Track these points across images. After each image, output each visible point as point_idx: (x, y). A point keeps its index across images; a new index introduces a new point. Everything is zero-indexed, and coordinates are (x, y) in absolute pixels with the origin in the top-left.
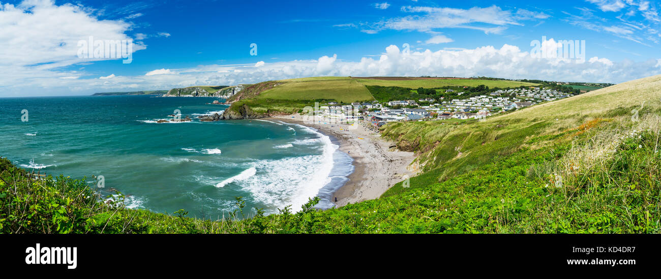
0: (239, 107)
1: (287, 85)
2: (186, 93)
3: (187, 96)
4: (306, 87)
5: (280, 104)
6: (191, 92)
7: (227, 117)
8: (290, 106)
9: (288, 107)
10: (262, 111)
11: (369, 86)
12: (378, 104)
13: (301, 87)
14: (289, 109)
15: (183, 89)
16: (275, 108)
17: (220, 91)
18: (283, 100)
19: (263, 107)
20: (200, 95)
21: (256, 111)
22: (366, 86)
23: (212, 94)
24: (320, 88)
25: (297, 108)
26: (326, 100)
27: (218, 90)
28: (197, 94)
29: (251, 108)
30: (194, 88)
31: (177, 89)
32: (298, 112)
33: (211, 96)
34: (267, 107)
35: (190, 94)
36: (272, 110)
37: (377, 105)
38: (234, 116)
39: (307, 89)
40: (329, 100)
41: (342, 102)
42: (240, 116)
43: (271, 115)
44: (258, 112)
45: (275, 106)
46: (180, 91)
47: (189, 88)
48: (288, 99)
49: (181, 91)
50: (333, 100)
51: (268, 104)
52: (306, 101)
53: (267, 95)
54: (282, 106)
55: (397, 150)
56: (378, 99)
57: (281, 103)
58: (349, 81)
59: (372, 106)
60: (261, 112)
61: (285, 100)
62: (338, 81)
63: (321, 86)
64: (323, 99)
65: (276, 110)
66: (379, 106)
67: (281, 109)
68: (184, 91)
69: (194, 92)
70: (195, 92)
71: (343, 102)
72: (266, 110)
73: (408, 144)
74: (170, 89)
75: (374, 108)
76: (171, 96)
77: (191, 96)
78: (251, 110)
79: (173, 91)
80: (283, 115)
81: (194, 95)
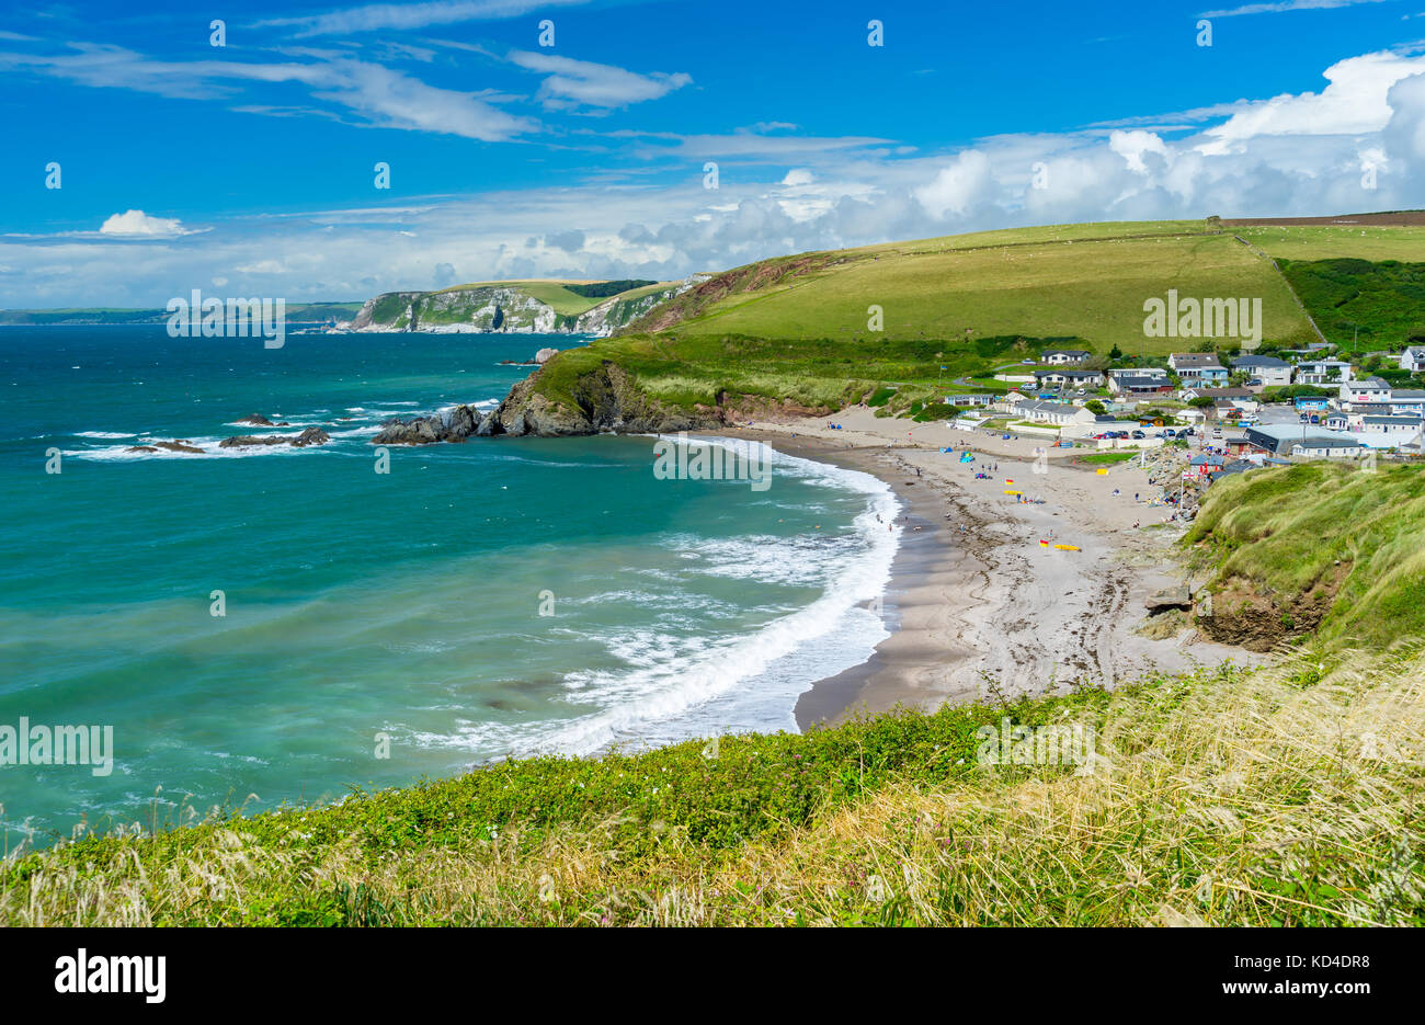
0: (581, 375)
1: (858, 267)
2: (449, 315)
3: (453, 328)
4: (947, 275)
5: (788, 362)
6: (471, 310)
7: (513, 423)
8: (833, 374)
9: (825, 374)
10: (690, 394)
11: (1300, 264)
12: (1332, 361)
13: (917, 278)
14: (824, 388)
15: (432, 297)
16: (757, 382)
17: (608, 304)
18: (807, 343)
19: (698, 375)
20: (515, 325)
21: (658, 396)
22: (1281, 264)
23: (570, 321)
24: (1014, 283)
25: (866, 384)
26: (1034, 343)
27: (598, 301)
28: (499, 320)
29: (640, 380)
30: (484, 293)
31: (407, 298)
32: (871, 403)
33: (564, 329)
34: (720, 375)
35: (466, 318)
36: (740, 394)
37: (1320, 369)
38: (546, 422)
39: (945, 287)
40: (1049, 340)
41: (1115, 354)
42: (581, 423)
43: (732, 415)
44: (669, 400)
45: (759, 371)
46: (416, 306)
47: (462, 293)
48: (837, 337)
49: (420, 303)
50: (1074, 340)
51: (728, 360)
52: (925, 345)
53: (735, 315)
54: (795, 370)
55: (1186, 633)
56: (1336, 329)
57: (794, 354)
58: (1189, 242)
59: (1286, 372)
60: (684, 401)
61: (818, 343)
62: (1124, 244)
63: (1026, 269)
64: (1014, 339)
65: (758, 393)
66: (1334, 372)
67: (787, 385)
68: (438, 307)
69: (482, 312)
70: (491, 309)
71: (1126, 351)
72: (711, 392)
73: (1262, 605)
74: (371, 296)
75: (1301, 380)
76: (374, 328)
77: (469, 328)
78: (639, 390)
79: (388, 306)
80: (793, 414)
81: (483, 322)
